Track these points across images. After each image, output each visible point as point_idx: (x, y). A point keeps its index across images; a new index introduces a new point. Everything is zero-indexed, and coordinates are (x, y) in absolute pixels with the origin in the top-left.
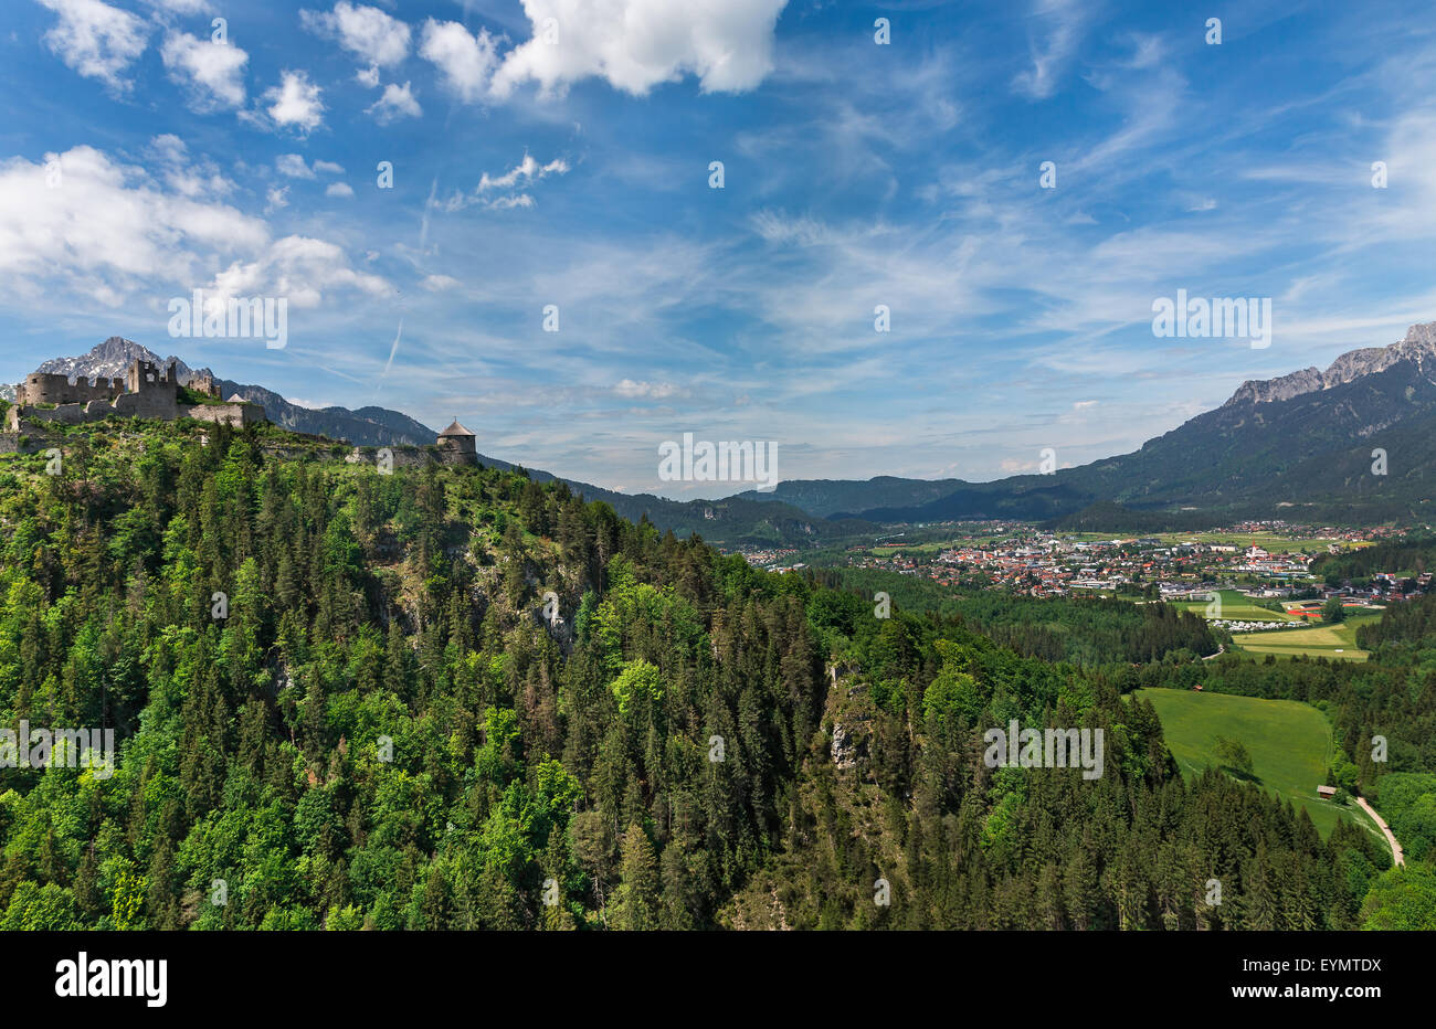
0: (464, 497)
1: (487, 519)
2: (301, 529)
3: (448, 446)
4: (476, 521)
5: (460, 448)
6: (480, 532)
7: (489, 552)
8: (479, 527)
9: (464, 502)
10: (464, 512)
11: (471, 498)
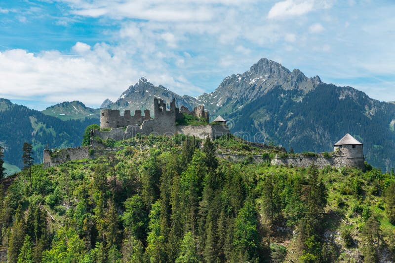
0: (344, 193)
1: (358, 211)
2: (222, 214)
3: (339, 152)
4: (350, 211)
5: (348, 155)
6: (351, 221)
7: (356, 238)
8: (351, 217)
9: (343, 197)
10: (341, 205)
11: (350, 194)
